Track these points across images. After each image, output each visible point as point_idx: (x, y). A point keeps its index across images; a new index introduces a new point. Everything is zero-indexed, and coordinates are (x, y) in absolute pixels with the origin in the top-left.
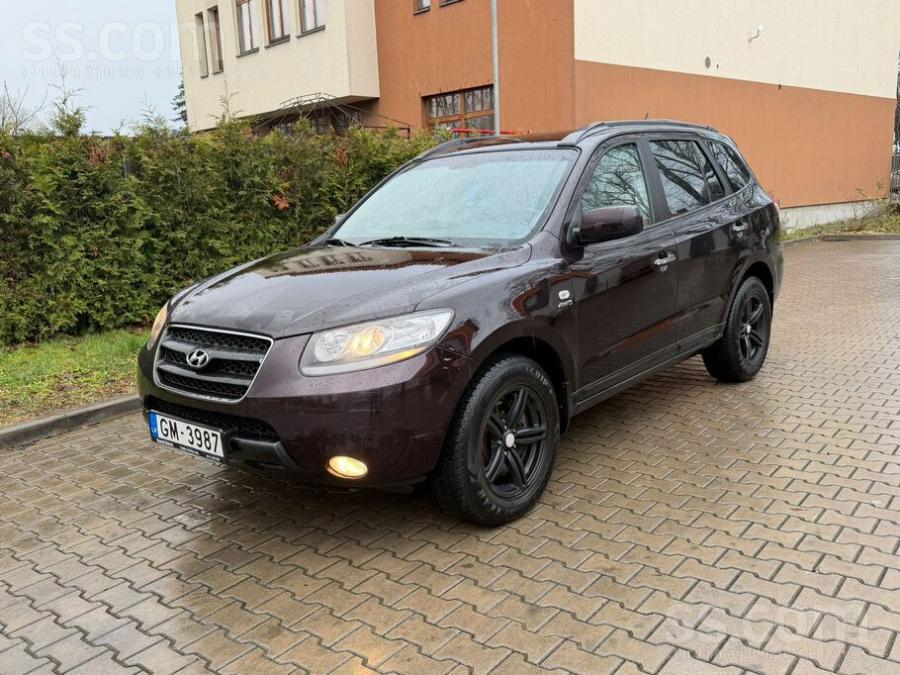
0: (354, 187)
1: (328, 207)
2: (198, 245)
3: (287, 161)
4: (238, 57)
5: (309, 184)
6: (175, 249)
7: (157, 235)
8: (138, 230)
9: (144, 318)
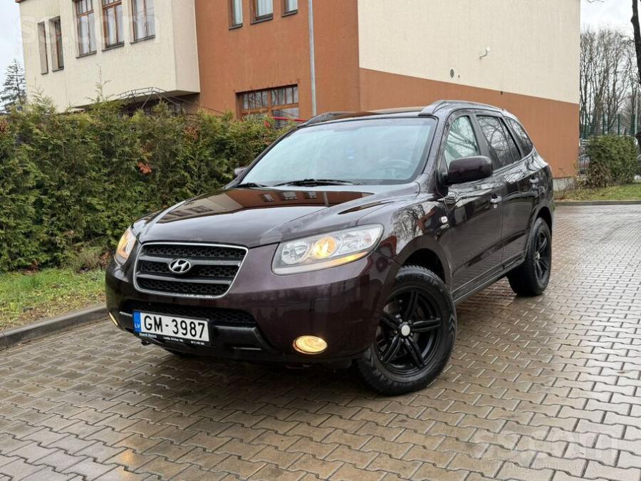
0: (203, 158)
1: (183, 172)
2: (78, 202)
3: (150, 135)
4: (77, 58)
5: (167, 154)
6: (60, 204)
7: (45, 193)
8: (30, 189)
9: (33, 262)
